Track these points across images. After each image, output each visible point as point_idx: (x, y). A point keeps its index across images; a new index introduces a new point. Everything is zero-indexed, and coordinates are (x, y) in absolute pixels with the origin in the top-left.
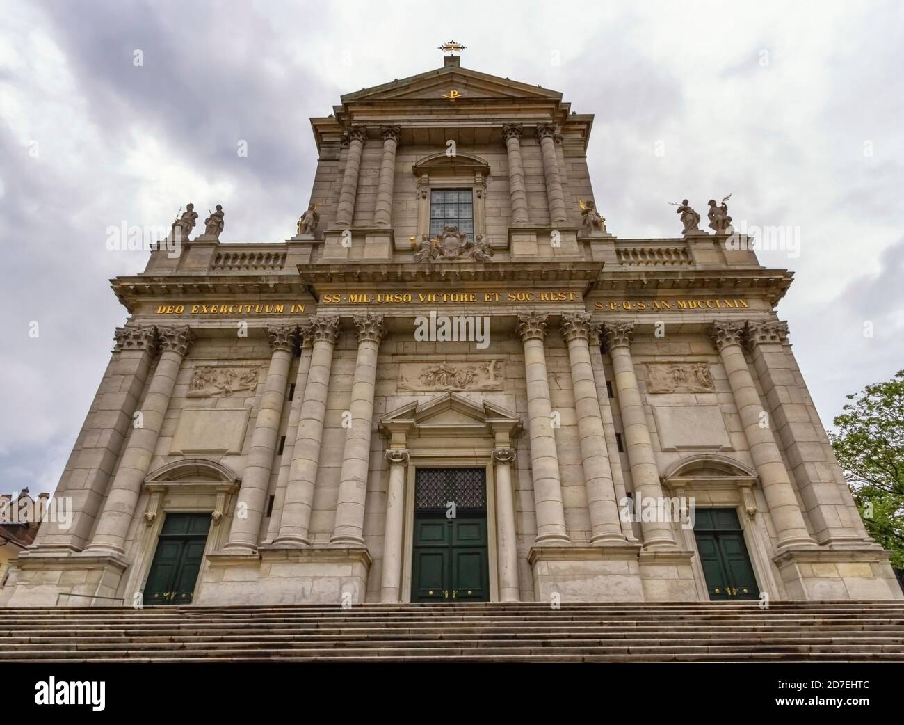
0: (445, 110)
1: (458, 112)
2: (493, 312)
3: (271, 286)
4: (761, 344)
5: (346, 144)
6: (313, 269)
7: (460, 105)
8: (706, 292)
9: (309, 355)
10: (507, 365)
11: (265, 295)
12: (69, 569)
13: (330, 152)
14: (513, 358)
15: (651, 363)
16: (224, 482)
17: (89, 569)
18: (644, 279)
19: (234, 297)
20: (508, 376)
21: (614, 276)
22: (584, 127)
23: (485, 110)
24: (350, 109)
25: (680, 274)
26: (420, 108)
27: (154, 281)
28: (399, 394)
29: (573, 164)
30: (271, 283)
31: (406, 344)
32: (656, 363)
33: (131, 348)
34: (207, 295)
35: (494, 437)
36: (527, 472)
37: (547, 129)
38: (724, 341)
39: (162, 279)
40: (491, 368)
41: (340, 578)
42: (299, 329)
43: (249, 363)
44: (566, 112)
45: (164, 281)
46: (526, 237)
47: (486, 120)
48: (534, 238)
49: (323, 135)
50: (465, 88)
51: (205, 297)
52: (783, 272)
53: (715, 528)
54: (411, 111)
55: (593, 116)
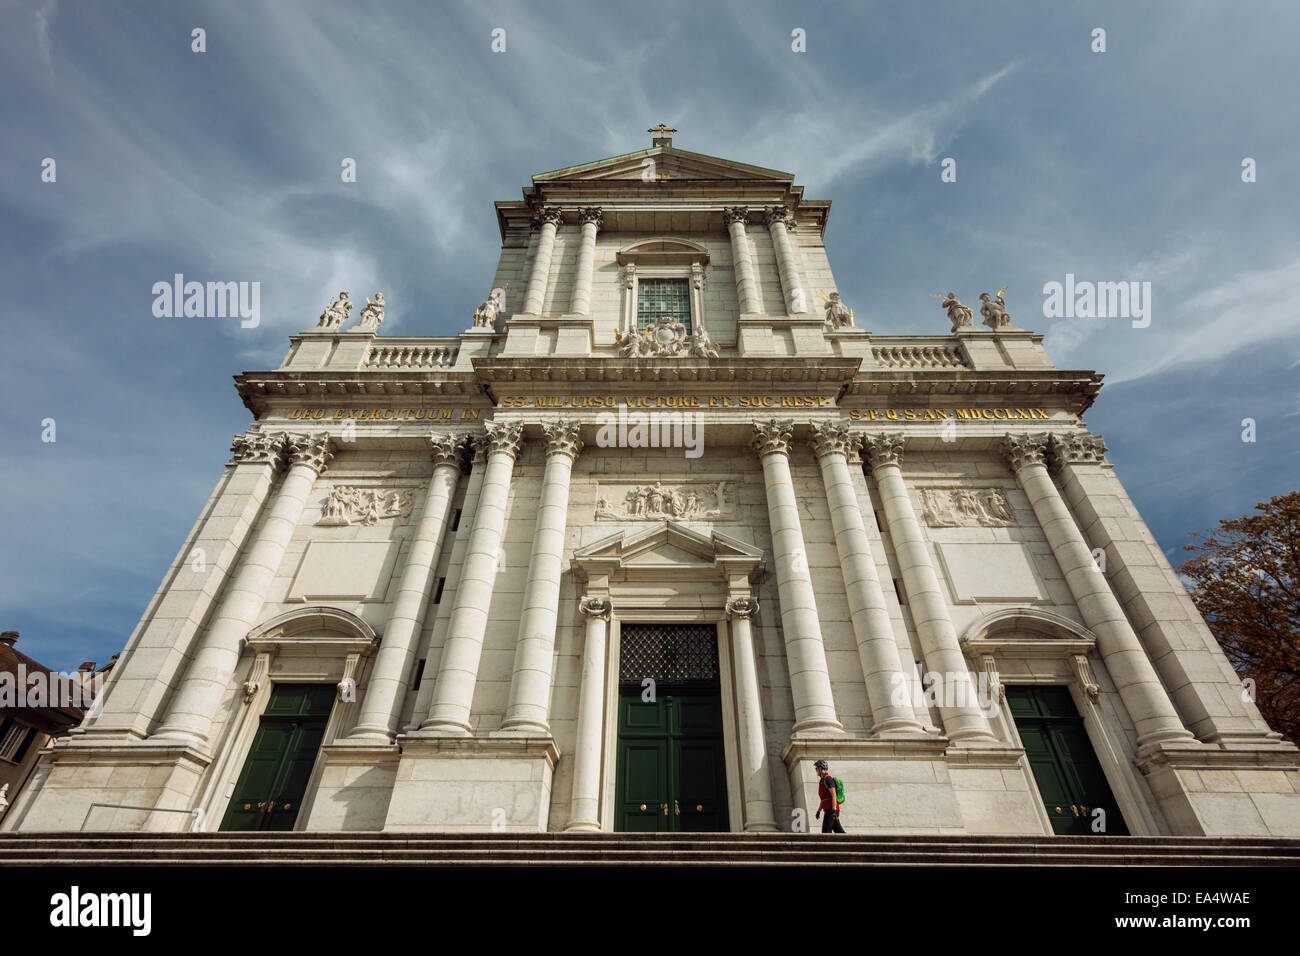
0: (655, 193)
1: (671, 195)
2: (721, 419)
3: (438, 385)
4: (1073, 463)
5: (537, 229)
6: (491, 364)
7: (672, 188)
8: (992, 399)
9: (482, 471)
10: (739, 487)
11: (429, 397)
12: (126, 765)
13: (517, 238)
14: (748, 478)
15: (929, 488)
16: (358, 641)
17: (153, 765)
18: (913, 382)
19: (390, 399)
20: (742, 502)
21: (873, 378)
22: (820, 214)
23: (703, 193)
24: (543, 190)
25: (958, 376)
26: (626, 190)
27: (291, 378)
28: (598, 523)
29: (808, 253)
30: (438, 383)
31: (609, 460)
32: (936, 488)
33: (251, 459)
34: (355, 396)
35: (727, 583)
36: (775, 631)
37: (777, 213)
38: (1022, 460)
39: (300, 375)
40: (719, 492)
41: (514, 784)
42: (470, 440)
43: (403, 482)
44: (797, 197)
45: (302, 378)
46: (759, 332)
47: (704, 203)
48: (769, 331)
49: (509, 221)
50: (678, 171)
51: (352, 399)
52: (1090, 374)
53: (1041, 715)
54: (615, 193)
55: (829, 203)
